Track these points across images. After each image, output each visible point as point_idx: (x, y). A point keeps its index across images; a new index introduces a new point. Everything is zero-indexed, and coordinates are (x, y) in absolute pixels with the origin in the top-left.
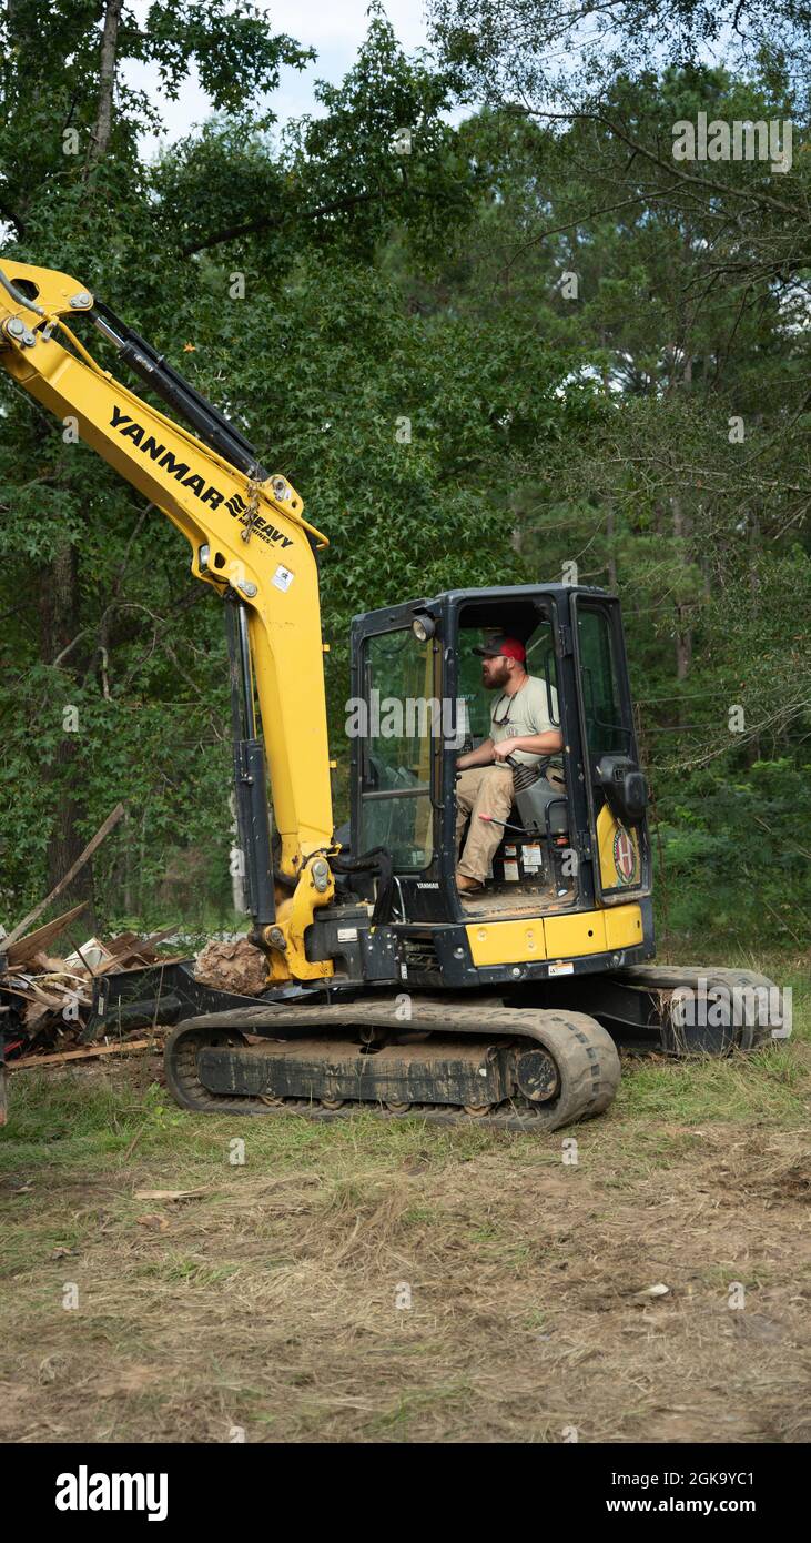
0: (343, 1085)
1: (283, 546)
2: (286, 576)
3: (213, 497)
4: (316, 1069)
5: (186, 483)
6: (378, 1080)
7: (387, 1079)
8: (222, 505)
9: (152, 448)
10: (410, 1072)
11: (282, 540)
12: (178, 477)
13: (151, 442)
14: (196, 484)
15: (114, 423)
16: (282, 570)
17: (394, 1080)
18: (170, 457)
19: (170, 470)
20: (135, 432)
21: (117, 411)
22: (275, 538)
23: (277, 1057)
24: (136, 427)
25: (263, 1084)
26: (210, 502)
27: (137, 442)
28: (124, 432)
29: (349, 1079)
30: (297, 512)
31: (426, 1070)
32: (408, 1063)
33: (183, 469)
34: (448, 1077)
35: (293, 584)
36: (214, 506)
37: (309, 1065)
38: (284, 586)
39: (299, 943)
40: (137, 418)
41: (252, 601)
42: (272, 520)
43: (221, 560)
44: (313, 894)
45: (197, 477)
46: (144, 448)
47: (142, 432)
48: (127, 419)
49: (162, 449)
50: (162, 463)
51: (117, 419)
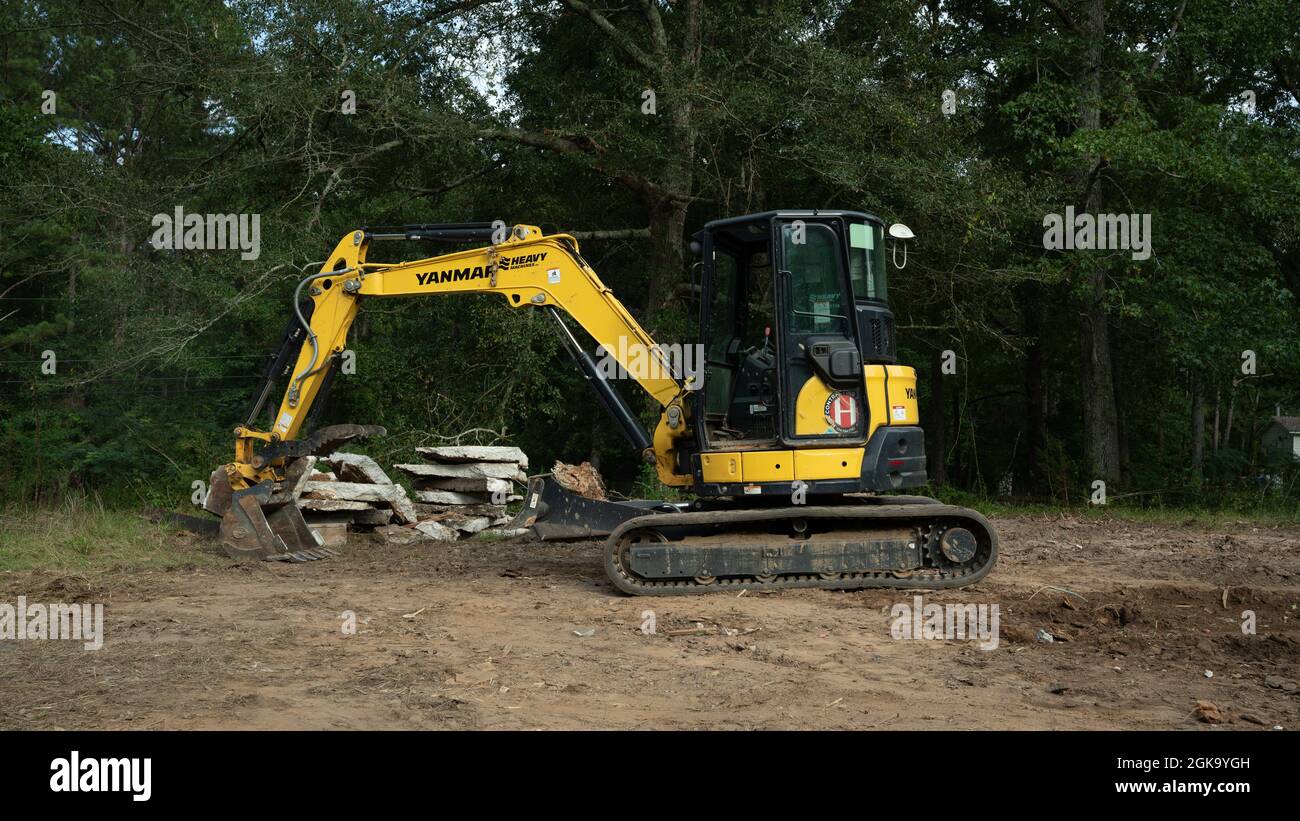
0: (781, 564)
1: (543, 259)
2: (554, 273)
3: (490, 270)
4: (754, 554)
5: (473, 278)
6: (815, 557)
7: (823, 556)
8: (497, 271)
9: (446, 276)
10: (845, 550)
12: (467, 278)
13: (444, 273)
14: (478, 273)
15: (421, 283)
16: (550, 273)
17: (831, 556)
18: (457, 272)
19: (461, 279)
20: (434, 278)
21: (418, 276)
22: (536, 260)
23: (714, 547)
24: (432, 274)
25: (701, 568)
26: (491, 275)
28: (428, 282)
29: (788, 558)
30: (539, 236)
31: (861, 548)
32: (844, 543)
33: (467, 271)
34: (880, 551)
35: (561, 273)
37: (747, 550)
38: (556, 281)
39: (664, 461)
40: (429, 269)
41: (546, 303)
42: (526, 252)
43: (517, 298)
44: (670, 430)
45: (476, 269)
46: (442, 281)
47: (436, 274)
48: (425, 275)
49: (450, 272)
50: (455, 279)
51: (421, 279)
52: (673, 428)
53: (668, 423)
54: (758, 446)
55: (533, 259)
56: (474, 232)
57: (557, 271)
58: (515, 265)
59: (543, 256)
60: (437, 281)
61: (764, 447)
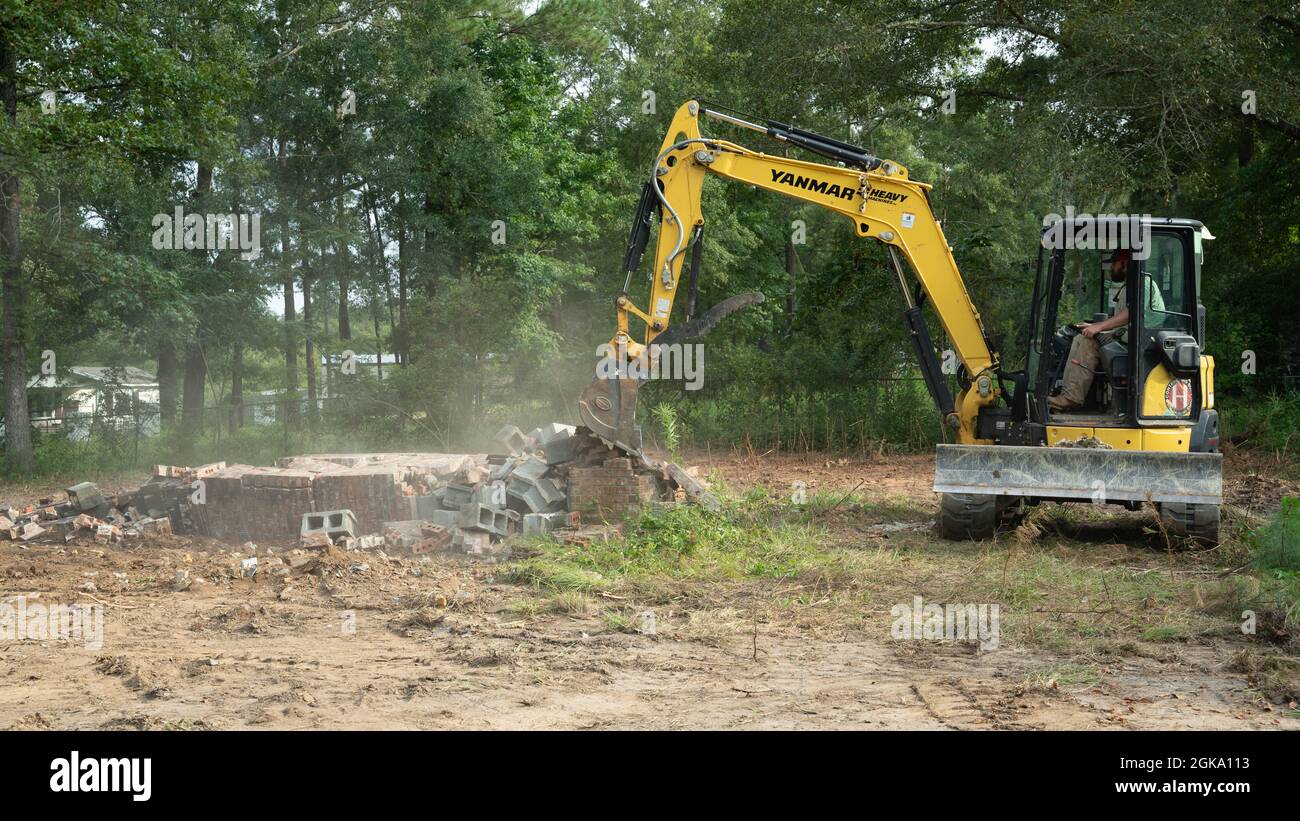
1: (902, 201)
2: (909, 218)
3: (848, 193)
5: (828, 193)
8: (855, 195)
9: (802, 182)
11: (900, 198)
12: (822, 192)
13: (800, 178)
14: (835, 190)
15: (775, 180)
16: (906, 216)
18: (814, 182)
19: (816, 190)
20: (789, 179)
21: (774, 171)
22: (895, 199)
24: (788, 175)
26: (847, 197)
27: (791, 183)
28: (782, 182)
30: (904, 179)
33: (824, 185)
35: (915, 220)
36: (850, 198)
38: (910, 225)
39: (968, 426)
40: (787, 170)
41: (892, 243)
42: (888, 189)
43: (865, 228)
44: (978, 398)
45: (834, 186)
46: (797, 185)
47: (792, 176)
48: (781, 173)
49: (807, 180)
50: (810, 188)
51: (776, 176)
52: (984, 396)
53: (978, 392)
54: (1104, 422)
55: (893, 197)
56: (840, 151)
57: (913, 217)
58: (873, 196)
59: (903, 198)
60: (791, 184)
61: (1111, 424)
